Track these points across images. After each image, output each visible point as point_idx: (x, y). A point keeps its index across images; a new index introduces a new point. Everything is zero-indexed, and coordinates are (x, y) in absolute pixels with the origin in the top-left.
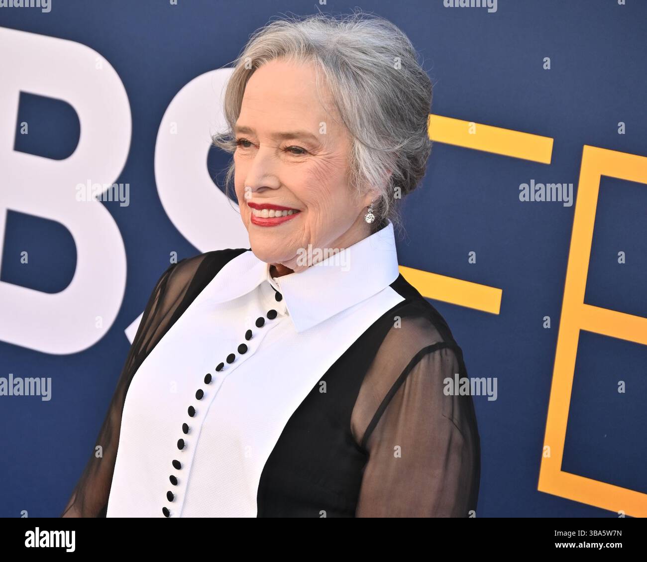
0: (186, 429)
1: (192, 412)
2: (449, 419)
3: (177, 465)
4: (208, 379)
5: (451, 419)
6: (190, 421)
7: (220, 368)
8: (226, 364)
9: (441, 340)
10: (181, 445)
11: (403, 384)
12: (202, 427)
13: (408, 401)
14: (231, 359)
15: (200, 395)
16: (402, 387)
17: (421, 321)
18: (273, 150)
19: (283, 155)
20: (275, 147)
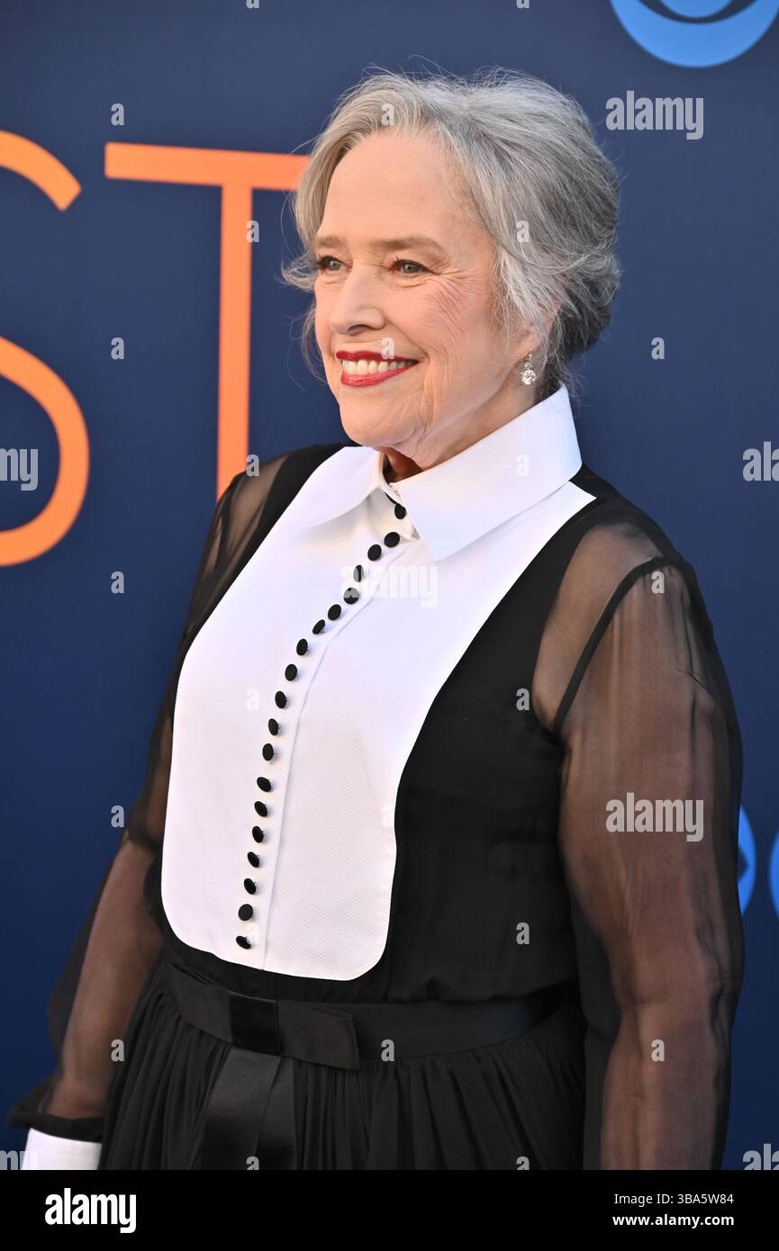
0: (274, 728)
1: (281, 700)
2: (688, 674)
3: (265, 785)
4: (302, 648)
5: (691, 673)
6: (279, 715)
7: (319, 628)
8: (328, 622)
9: (660, 555)
10: (269, 753)
11: (610, 626)
12: (298, 723)
13: (621, 652)
14: (335, 613)
15: (291, 673)
16: (608, 632)
17: (623, 527)
18: (374, 270)
19: (388, 277)
20: (377, 263)
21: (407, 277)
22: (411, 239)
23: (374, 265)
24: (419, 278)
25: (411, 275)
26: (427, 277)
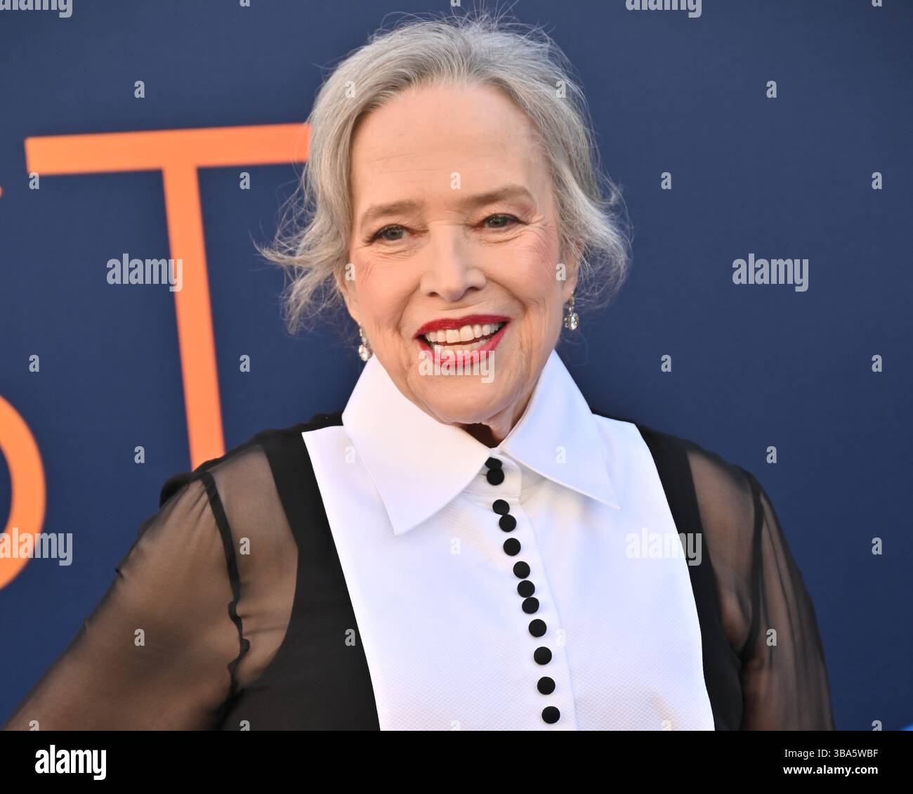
18: (460, 229)
19: (474, 235)
20: (462, 222)
21: (498, 232)
22: (506, 190)
23: (460, 224)
24: (511, 231)
25: (503, 229)
26: (520, 229)
